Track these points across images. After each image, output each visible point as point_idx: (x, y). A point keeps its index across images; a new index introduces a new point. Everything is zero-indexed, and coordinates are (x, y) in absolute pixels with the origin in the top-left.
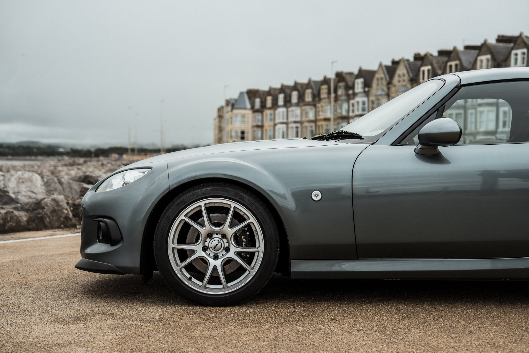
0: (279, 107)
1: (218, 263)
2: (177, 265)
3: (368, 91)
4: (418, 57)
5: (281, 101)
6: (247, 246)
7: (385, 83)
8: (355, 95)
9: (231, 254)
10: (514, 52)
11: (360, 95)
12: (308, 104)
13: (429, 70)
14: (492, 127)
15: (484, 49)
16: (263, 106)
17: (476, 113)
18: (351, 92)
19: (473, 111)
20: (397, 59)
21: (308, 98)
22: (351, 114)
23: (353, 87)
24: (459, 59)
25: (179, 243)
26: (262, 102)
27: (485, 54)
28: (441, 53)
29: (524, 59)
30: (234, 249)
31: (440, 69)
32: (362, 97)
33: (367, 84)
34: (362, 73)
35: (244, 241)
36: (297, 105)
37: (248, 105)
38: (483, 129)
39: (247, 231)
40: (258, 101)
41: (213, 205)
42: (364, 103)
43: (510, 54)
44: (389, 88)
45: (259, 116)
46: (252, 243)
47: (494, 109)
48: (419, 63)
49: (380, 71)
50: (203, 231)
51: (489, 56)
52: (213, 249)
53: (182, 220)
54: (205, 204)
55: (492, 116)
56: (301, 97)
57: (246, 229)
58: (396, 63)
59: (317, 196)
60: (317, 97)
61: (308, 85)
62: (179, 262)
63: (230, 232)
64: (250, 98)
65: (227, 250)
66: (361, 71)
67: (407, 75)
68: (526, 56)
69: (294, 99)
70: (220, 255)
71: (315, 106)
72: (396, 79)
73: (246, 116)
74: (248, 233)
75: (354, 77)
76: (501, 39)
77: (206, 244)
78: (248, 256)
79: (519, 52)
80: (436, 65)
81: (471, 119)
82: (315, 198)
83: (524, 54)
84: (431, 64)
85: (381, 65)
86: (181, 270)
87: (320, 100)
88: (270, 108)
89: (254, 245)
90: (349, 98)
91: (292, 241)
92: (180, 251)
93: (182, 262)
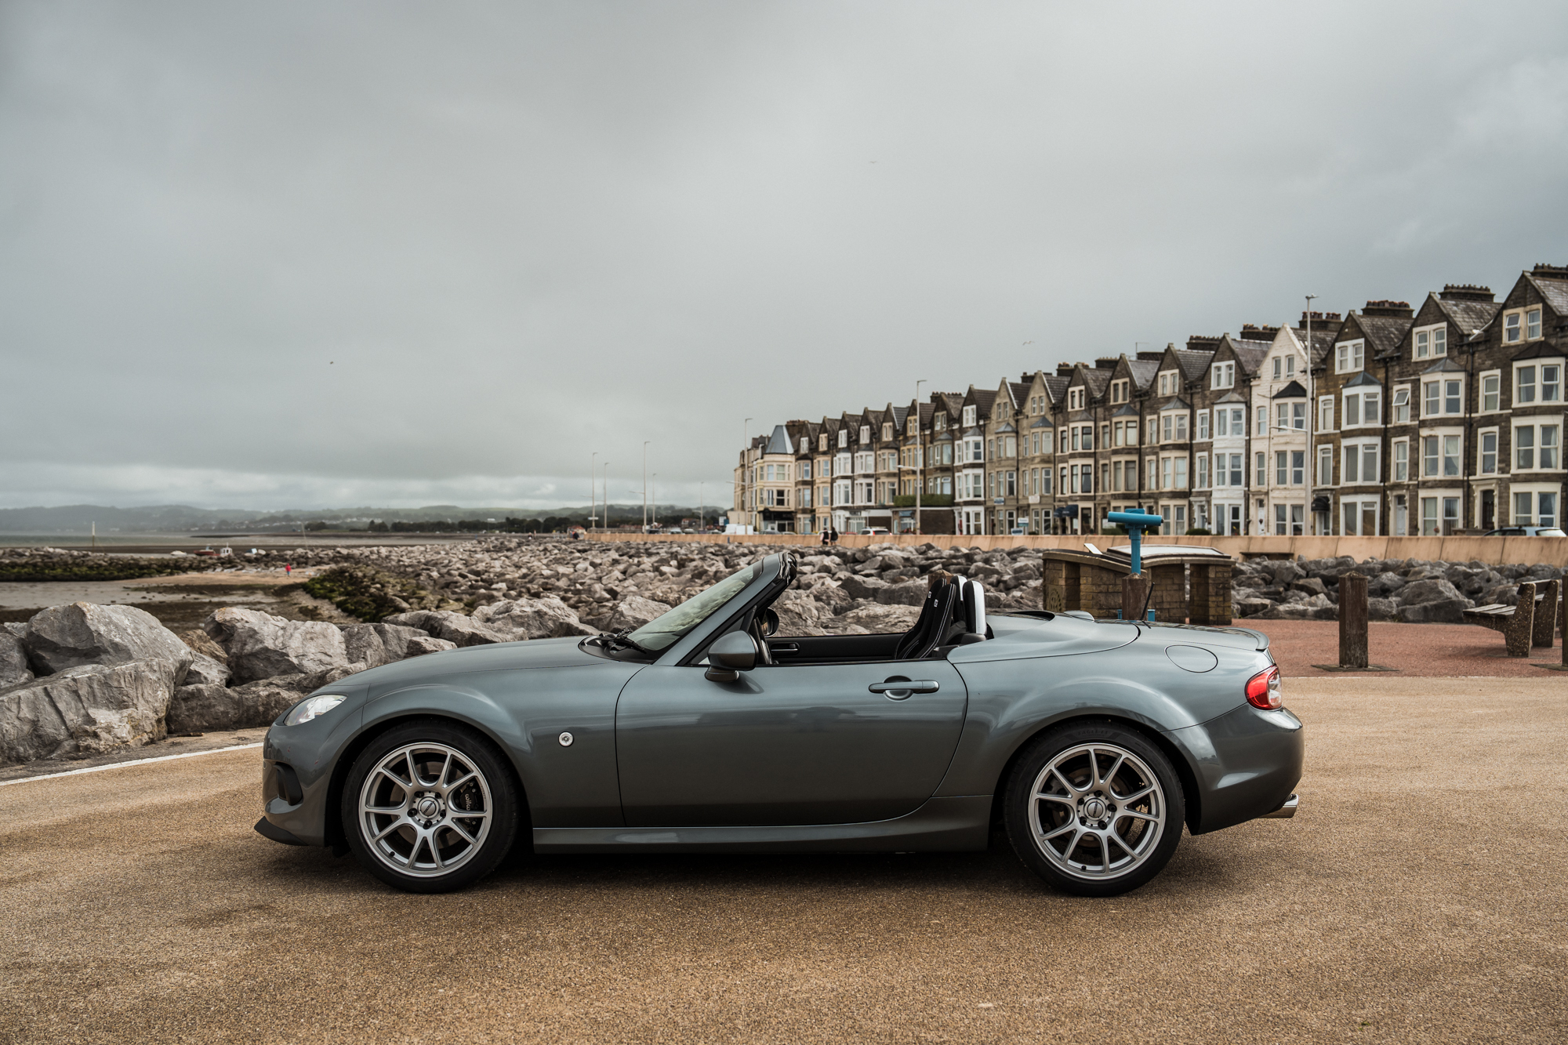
0: (839, 450)
1: (429, 833)
2: (373, 835)
3: (985, 425)
4: (1064, 370)
5: (842, 442)
6: (472, 809)
7: (1010, 412)
8: (963, 431)
9: (447, 822)
10: (1214, 365)
11: (971, 432)
12: (887, 446)
13: (1081, 391)
14: (1182, 484)
15: (1168, 360)
16: (814, 449)
17: (1158, 461)
18: (956, 427)
19: (1154, 457)
20: (1030, 373)
21: (887, 436)
22: (956, 463)
23: (960, 420)
24: (1130, 375)
25: (378, 804)
26: (810, 442)
27: (1169, 368)
28: (1101, 364)
29: (1230, 374)
30: (453, 813)
31: (1101, 391)
32: (974, 435)
33: (983, 415)
34: (972, 397)
35: (468, 802)
36: (869, 447)
37: (790, 449)
38: (1168, 488)
39: (473, 787)
40: (804, 441)
41: (424, 751)
42: (977, 446)
43: (1209, 366)
44: (1017, 421)
45: (805, 465)
46: (479, 806)
47: (1187, 454)
48: (1066, 380)
49: (1003, 393)
50: (408, 788)
51: (1176, 371)
52: (424, 813)
53: (379, 773)
54: (412, 752)
55: (1184, 466)
56: (875, 435)
57: (472, 784)
58: (1028, 379)
59: (565, 739)
60: (901, 434)
61: (887, 415)
62: (376, 830)
63: (446, 788)
64: (791, 436)
65: (443, 814)
66: (971, 391)
67: (1045, 399)
68: (1233, 371)
69: (865, 439)
70: (434, 822)
71: (898, 449)
72: (1029, 405)
73: (787, 464)
74: (474, 791)
75: (962, 401)
76: (1196, 343)
77: (415, 806)
78: (474, 823)
79: (1223, 364)
80: (1092, 385)
81: (1150, 470)
82: (563, 743)
83: (1230, 367)
84: (1085, 383)
85: (1003, 383)
86: (378, 843)
87: (906, 439)
88: (824, 453)
89: (481, 808)
90: (954, 436)
91: (534, 803)
92: (378, 816)
93: (381, 830)
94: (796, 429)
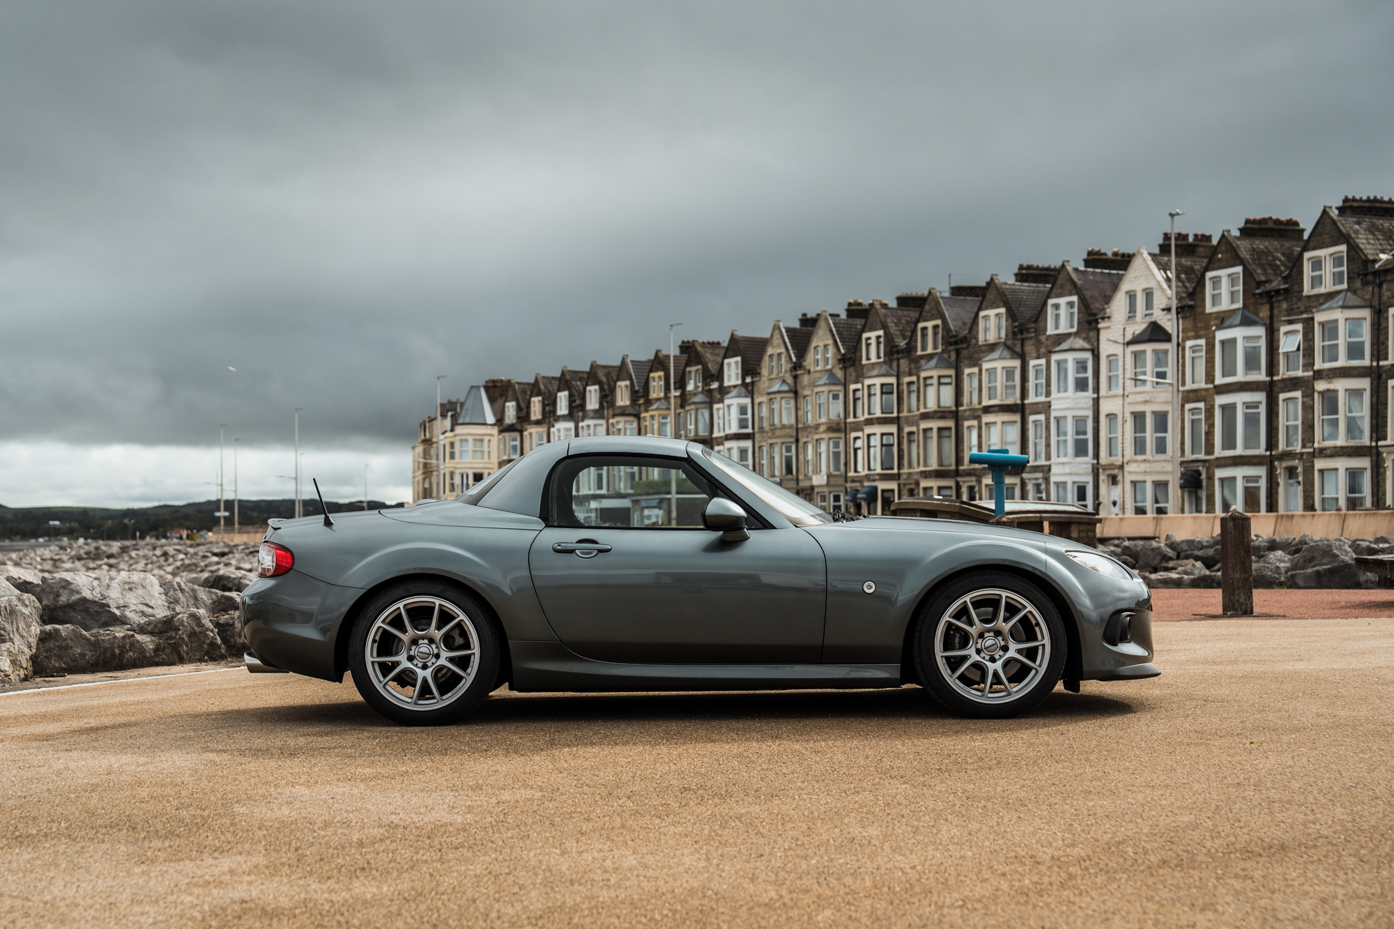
0: (559, 419)
3: (753, 383)
4: (855, 311)
5: (562, 408)
7: (787, 366)
8: (724, 391)
10: (1051, 302)
11: (734, 392)
12: (623, 413)
13: (878, 337)
15: (991, 295)
16: (524, 417)
17: (980, 428)
18: (715, 385)
19: (975, 423)
20: (811, 314)
21: (623, 399)
22: (716, 434)
23: (719, 376)
24: (942, 316)
26: (519, 408)
27: (993, 306)
28: (904, 301)
29: (1072, 314)
31: (904, 337)
32: (739, 396)
33: (750, 369)
34: (736, 346)
36: (598, 414)
37: (490, 419)
40: (511, 408)
42: (743, 410)
43: (1045, 304)
44: (795, 377)
45: (512, 439)
47: (1017, 417)
48: (859, 322)
49: (777, 340)
51: (1003, 310)
55: (1014, 432)
56: (607, 397)
58: (809, 323)
60: (641, 396)
61: (621, 371)
64: (492, 401)
66: (733, 339)
67: (831, 350)
68: (1076, 310)
69: (592, 403)
71: (637, 416)
72: (809, 361)
73: (486, 439)
75: (722, 352)
76: (1027, 274)
79: (1063, 301)
80: (893, 328)
81: (970, 438)
83: (1071, 304)
84: (884, 327)
85: (776, 327)
87: (649, 402)
88: (538, 423)
90: (712, 398)
94: (498, 391)
